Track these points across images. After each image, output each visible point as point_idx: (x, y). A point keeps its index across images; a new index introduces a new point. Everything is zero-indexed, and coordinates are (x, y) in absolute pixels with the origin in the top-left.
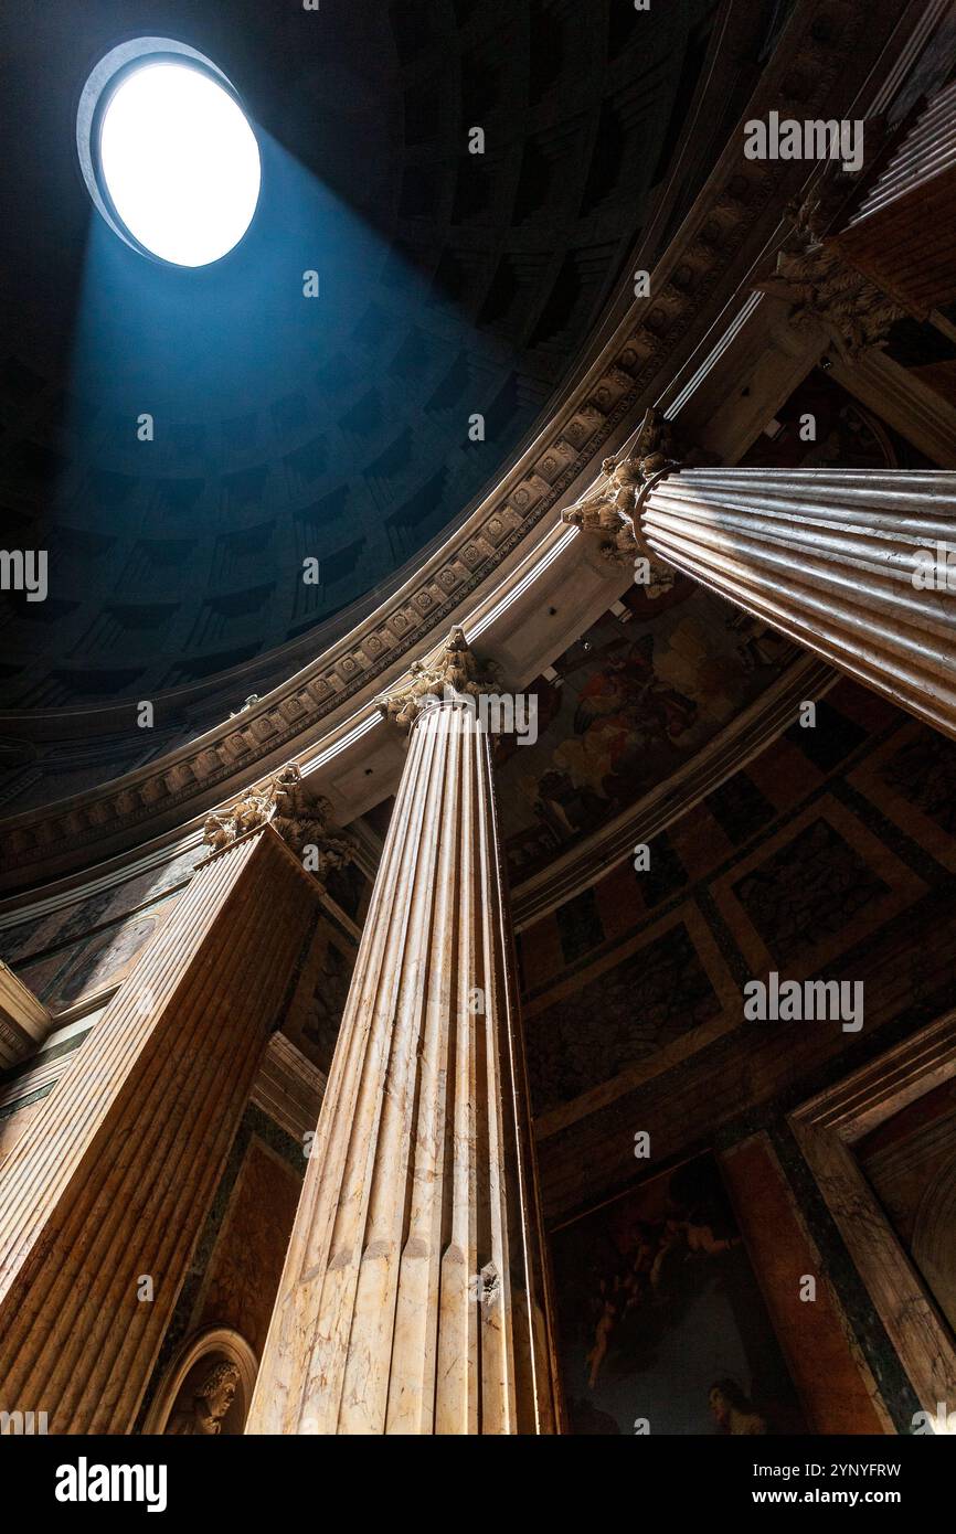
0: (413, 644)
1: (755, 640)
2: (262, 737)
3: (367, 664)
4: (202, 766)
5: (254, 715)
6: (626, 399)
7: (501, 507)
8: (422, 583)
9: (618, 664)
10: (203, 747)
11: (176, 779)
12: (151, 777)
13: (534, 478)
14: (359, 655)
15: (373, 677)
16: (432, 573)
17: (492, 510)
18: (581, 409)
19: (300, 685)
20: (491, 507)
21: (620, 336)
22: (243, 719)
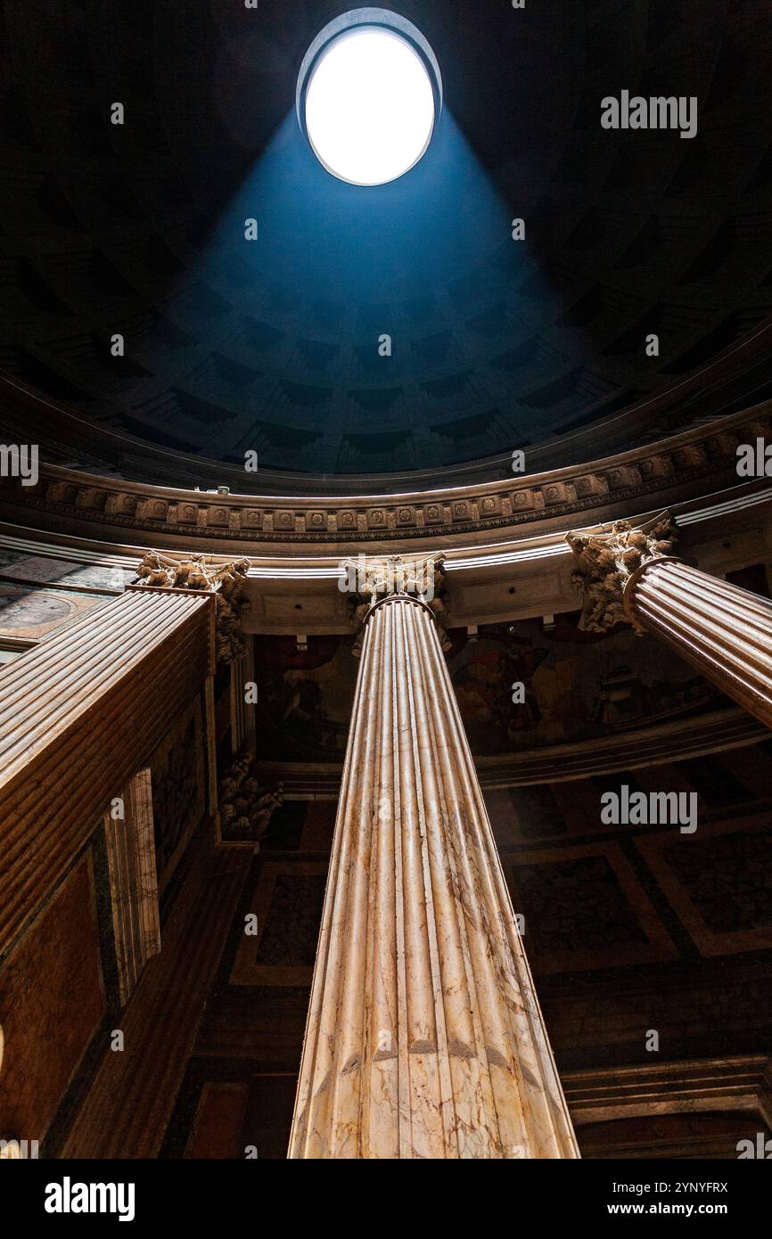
0: (377, 539)
1: (608, 701)
2: (212, 522)
3: (333, 528)
4: (147, 509)
5: (217, 502)
6: (630, 490)
7: (504, 495)
8: (412, 502)
9: (515, 654)
10: (157, 495)
11: (118, 503)
12: (96, 487)
13: (539, 493)
14: (332, 518)
15: (331, 541)
16: (424, 501)
17: (496, 491)
18: (599, 474)
19: (270, 506)
20: (496, 489)
21: (651, 449)
22: (207, 499)
